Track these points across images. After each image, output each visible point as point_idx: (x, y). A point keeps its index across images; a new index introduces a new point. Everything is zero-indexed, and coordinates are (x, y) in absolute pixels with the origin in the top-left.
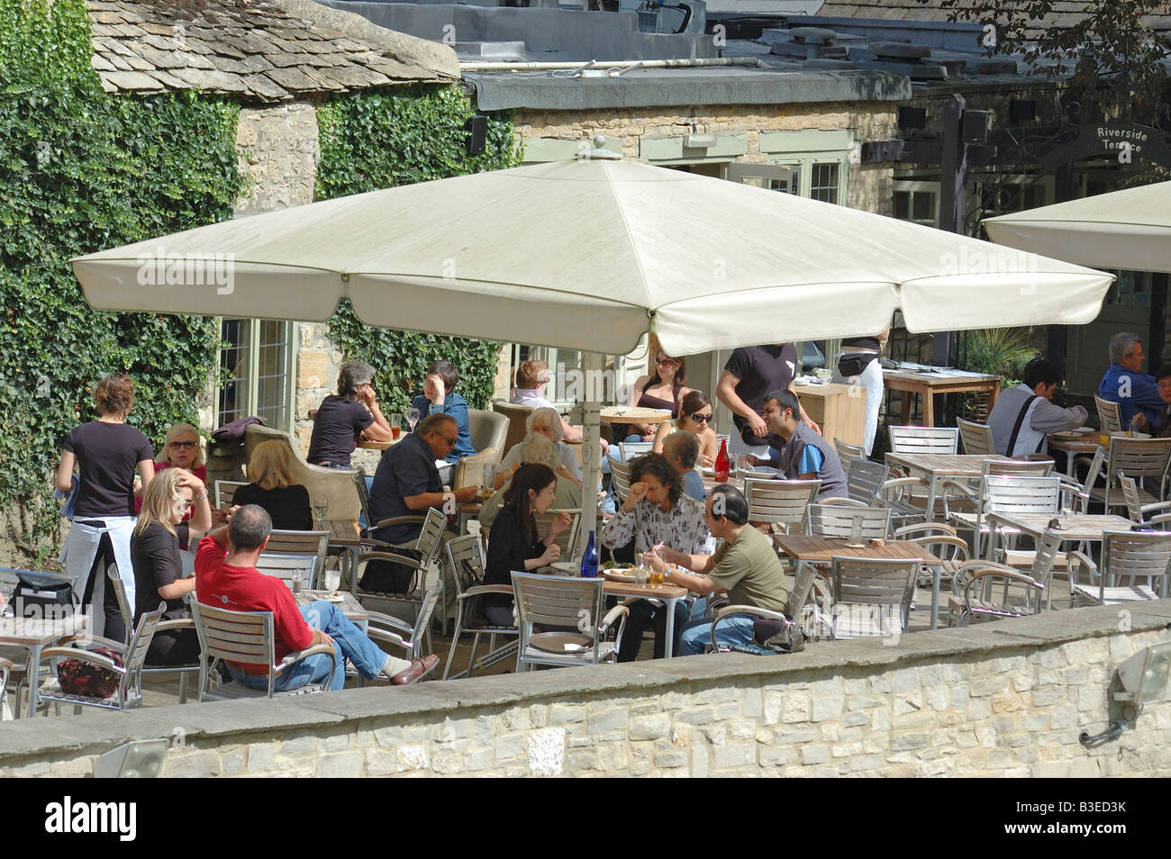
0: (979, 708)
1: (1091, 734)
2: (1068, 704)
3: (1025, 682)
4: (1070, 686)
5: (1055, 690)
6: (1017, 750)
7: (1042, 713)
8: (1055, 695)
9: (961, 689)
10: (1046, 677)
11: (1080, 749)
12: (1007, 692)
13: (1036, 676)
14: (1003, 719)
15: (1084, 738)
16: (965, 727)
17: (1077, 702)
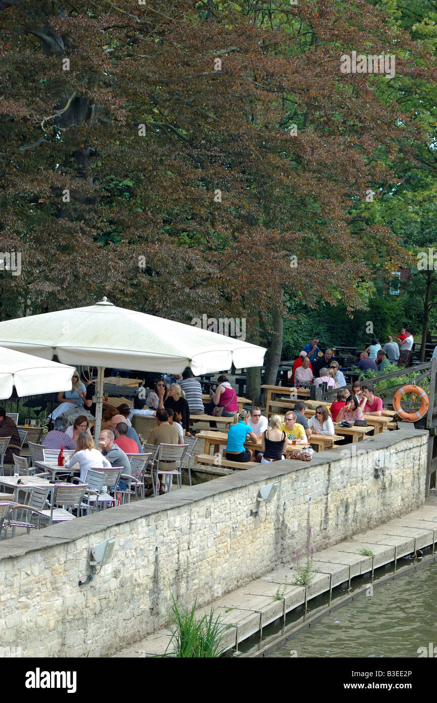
0: (47, 573)
1: (82, 582)
2: (76, 568)
3: (63, 559)
4: (77, 560)
5: (72, 562)
6: (59, 591)
7: (67, 573)
8: (72, 565)
9: (43, 565)
10: (70, 557)
11: (78, 588)
12: (57, 565)
13: (66, 557)
14: (55, 577)
15: (80, 583)
16: (43, 582)
17: (78, 567)
